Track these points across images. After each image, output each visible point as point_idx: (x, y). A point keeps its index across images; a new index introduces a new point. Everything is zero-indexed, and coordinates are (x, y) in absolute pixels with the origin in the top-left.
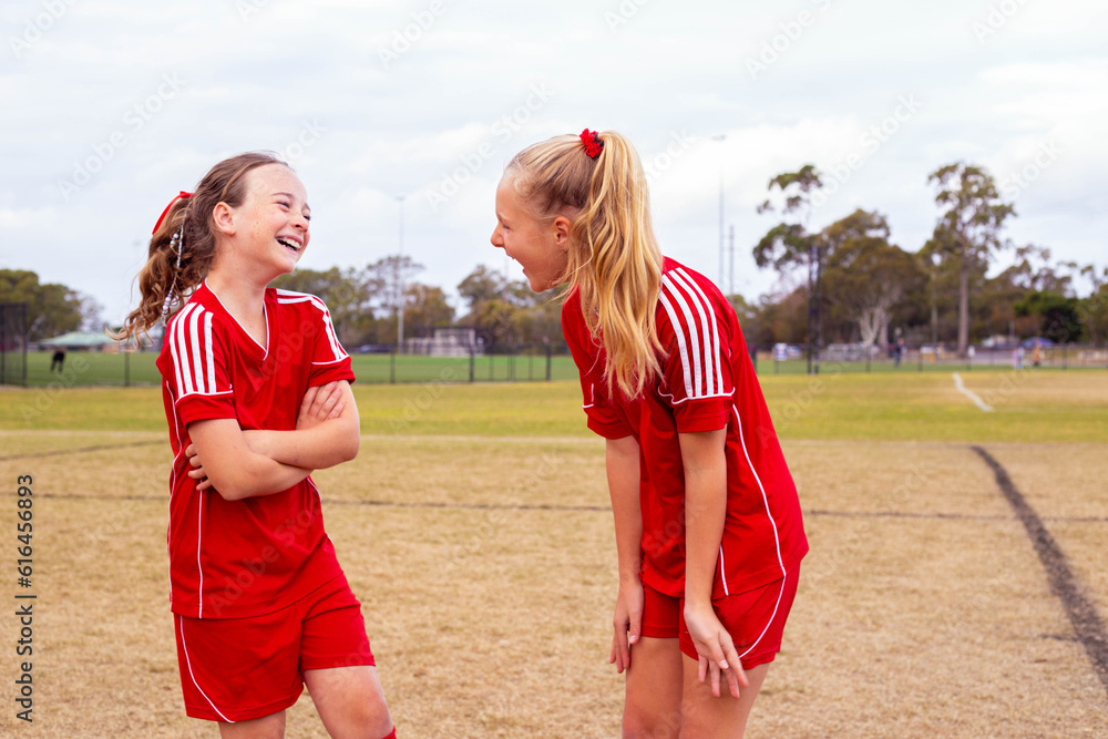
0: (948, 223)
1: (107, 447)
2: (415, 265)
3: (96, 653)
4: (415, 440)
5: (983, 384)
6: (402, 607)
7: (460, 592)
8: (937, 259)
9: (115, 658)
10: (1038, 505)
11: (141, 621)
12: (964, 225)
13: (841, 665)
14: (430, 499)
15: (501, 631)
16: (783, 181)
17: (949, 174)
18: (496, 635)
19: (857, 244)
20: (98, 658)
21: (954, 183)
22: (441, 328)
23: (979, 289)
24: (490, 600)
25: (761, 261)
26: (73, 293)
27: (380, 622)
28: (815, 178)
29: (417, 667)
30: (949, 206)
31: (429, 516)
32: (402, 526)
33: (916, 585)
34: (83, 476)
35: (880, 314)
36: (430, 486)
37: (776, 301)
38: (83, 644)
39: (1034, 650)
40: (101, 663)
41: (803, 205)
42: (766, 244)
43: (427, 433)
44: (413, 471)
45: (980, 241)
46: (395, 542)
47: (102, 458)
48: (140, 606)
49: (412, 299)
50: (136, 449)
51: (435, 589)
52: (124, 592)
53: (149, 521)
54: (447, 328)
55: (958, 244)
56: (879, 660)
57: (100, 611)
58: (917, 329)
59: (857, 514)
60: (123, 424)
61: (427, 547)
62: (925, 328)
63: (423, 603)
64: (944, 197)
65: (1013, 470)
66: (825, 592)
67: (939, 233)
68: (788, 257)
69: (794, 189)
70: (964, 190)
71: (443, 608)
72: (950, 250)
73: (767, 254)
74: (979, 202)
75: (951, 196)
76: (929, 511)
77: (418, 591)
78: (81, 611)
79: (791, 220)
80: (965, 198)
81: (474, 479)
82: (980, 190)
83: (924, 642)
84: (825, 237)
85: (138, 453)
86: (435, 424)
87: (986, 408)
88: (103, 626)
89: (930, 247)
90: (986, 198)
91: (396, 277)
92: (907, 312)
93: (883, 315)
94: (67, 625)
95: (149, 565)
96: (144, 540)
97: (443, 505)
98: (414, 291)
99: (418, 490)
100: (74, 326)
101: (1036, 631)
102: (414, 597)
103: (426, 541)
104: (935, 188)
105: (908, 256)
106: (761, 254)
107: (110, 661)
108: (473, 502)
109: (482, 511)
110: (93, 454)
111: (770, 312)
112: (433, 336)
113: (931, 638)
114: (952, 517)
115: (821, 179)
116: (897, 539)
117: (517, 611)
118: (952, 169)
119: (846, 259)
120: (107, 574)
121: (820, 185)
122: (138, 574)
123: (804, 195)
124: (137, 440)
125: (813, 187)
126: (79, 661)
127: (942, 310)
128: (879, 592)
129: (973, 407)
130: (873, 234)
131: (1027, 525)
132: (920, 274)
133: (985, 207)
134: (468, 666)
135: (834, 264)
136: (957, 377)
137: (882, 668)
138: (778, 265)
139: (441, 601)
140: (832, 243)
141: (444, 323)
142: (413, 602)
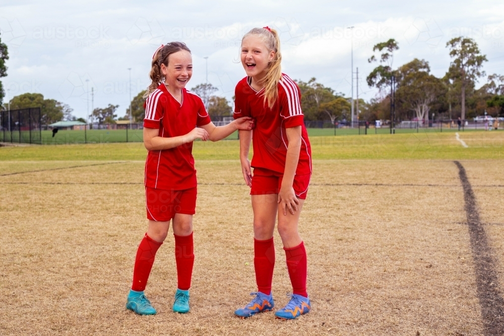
0: (456, 64)
1: (80, 166)
2: (213, 88)
3: (88, 232)
4: (212, 162)
5: (468, 137)
6: (205, 217)
7: (228, 212)
8: (451, 81)
9: (95, 233)
10: (471, 181)
11: (103, 222)
12: (463, 65)
13: (372, 232)
14: (218, 182)
15: (243, 223)
16: (380, 47)
17: (456, 43)
18: (240, 224)
19: (414, 75)
20: (88, 233)
21: (458, 47)
22: (225, 116)
23: (471, 95)
24: (239, 214)
25: (370, 83)
26: (59, 103)
27: (196, 221)
28: (395, 45)
29: (209, 233)
30: (456, 57)
31: (217, 188)
32: (205, 191)
33: (411, 208)
34: (72, 176)
35: (425, 107)
36: (218, 178)
37: (378, 102)
38: (82, 229)
39: (448, 227)
40: (90, 234)
41: (389, 57)
42: (373, 75)
43: (218, 159)
44: (211, 173)
45: (471, 72)
46: (202, 196)
47: (79, 170)
48: (102, 218)
49: (212, 103)
50: (93, 167)
51: (218, 211)
52: (95, 214)
53: (102, 191)
54: (228, 116)
55: (461, 75)
56: (386, 230)
57: (87, 219)
58: (443, 113)
59: (395, 185)
60: (86, 158)
61: (215, 198)
62: (446, 113)
63: (213, 215)
64: (454, 53)
65: (467, 169)
66: (373, 210)
67: (451, 69)
68: (382, 81)
69: (385, 50)
70: (463, 50)
71: (220, 217)
72: (457, 77)
73: (374, 80)
74: (470, 55)
75: (457, 52)
76: (426, 183)
77: (211, 212)
78: (79, 220)
79: (384, 64)
80: (463, 54)
81: (236, 175)
82: (470, 49)
83: (407, 225)
84: (400, 72)
85: (94, 168)
86: (221, 156)
87: (466, 146)
88: (89, 224)
89: (448, 76)
90: (473, 53)
91: (205, 93)
92: (438, 106)
93: (427, 107)
94: (75, 223)
95: (104, 205)
96: (101, 197)
97: (223, 184)
98: (213, 100)
99: (213, 179)
100: (60, 118)
101: (452, 221)
102: (209, 214)
103: (215, 196)
104: (450, 49)
105: (438, 80)
106: (370, 80)
107: (93, 233)
108: (236, 183)
109: (239, 186)
110: (75, 169)
111: (375, 107)
112: (222, 120)
113: (409, 224)
114: (434, 186)
115: (398, 45)
116: (408, 192)
117: (250, 217)
118: (458, 40)
119: (410, 82)
120: (88, 208)
121: (397, 48)
122: (100, 208)
123: (390, 53)
124: (93, 164)
125: (394, 49)
126: (82, 234)
127: (453, 105)
128: (395, 210)
129: (461, 146)
130: (421, 70)
131: (465, 188)
132: (444, 89)
133: (473, 57)
134: (229, 233)
135: (404, 84)
136: (457, 134)
137: (387, 232)
138: (378, 85)
139: (220, 215)
140: (403, 74)
141: (227, 114)
142: (209, 215)
